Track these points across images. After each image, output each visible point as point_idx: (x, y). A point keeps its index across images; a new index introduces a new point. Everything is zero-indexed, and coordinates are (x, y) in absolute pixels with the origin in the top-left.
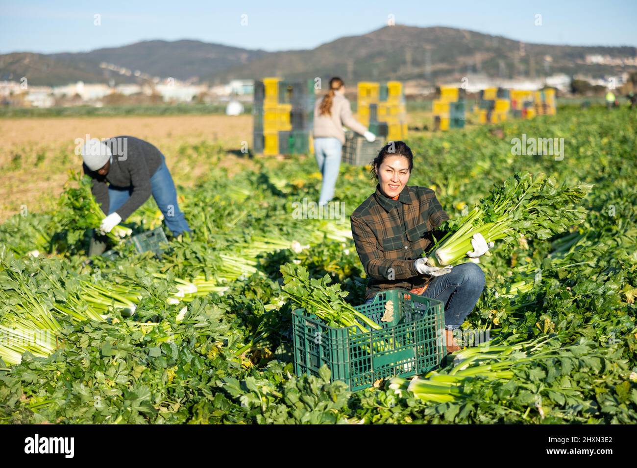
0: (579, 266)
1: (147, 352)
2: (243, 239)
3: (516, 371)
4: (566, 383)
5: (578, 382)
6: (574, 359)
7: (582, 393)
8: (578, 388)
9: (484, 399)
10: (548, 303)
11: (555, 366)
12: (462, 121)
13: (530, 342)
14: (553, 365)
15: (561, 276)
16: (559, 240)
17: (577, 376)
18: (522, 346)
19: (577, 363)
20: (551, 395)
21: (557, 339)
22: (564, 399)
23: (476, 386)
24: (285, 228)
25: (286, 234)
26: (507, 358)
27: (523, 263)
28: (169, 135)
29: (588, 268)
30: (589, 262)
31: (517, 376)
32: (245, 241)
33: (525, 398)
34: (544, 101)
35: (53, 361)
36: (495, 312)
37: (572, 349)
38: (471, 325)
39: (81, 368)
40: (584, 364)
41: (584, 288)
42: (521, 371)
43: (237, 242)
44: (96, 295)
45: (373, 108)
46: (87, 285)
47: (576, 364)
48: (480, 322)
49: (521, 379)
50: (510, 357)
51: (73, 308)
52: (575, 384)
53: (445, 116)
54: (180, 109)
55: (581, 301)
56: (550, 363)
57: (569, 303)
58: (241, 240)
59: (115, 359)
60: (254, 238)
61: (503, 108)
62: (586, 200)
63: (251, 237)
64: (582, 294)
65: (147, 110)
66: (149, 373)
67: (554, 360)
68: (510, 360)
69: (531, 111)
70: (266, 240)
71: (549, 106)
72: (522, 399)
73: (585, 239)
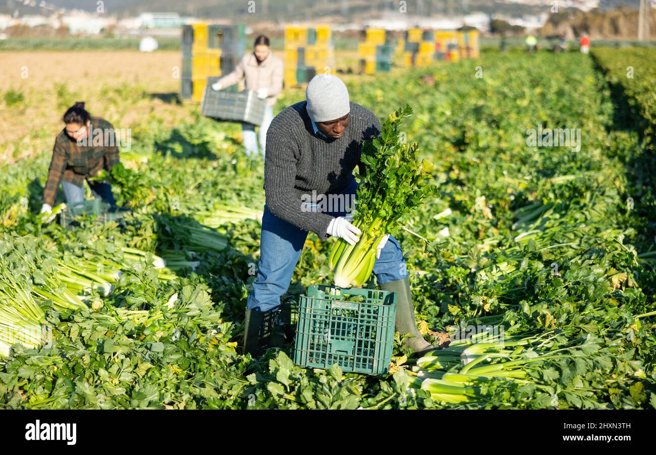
0: (562, 247)
1: (149, 346)
2: (205, 207)
3: (529, 371)
4: (579, 384)
5: (590, 383)
6: (588, 360)
7: (595, 393)
8: (591, 388)
9: (501, 401)
10: (539, 290)
11: (568, 366)
12: (388, 65)
13: (535, 337)
14: (566, 365)
15: (545, 258)
16: (522, 210)
17: (589, 376)
18: (528, 342)
19: (592, 364)
20: (568, 397)
21: (564, 335)
22: (581, 402)
23: (492, 387)
24: (242, 194)
25: (245, 200)
26: (518, 357)
27: (491, 235)
28: (86, 75)
29: (570, 249)
30: (571, 244)
31: (530, 376)
32: (207, 210)
33: (543, 401)
34: (467, 43)
35: (47, 354)
36: (485, 298)
37: (583, 348)
38: (459, 310)
39: (82, 364)
40: (599, 365)
41: (575, 274)
42: (533, 371)
43: (199, 210)
44: (68, 273)
45: (301, 52)
46: (60, 263)
47: (590, 366)
48: (468, 307)
49: (534, 379)
50: (523, 355)
51: (53, 291)
52: (587, 384)
53: (372, 59)
54: (92, 45)
55: (573, 288)
56: (563, 363)
57: (562, 292)
58: (203, 208)
59: (116, 355)
60: (217, 206)
61: (428, 51)
62: (537, 162)
63: (214, 205)
64: (573, 281)
65: (56, 44)
66: (156, 372)
67: (567, 360)
68: (522, 358)
69: (455, 53)
70: (229, 208)
71: (472, 49)
72: (540, 402)
73: (551, 211)
